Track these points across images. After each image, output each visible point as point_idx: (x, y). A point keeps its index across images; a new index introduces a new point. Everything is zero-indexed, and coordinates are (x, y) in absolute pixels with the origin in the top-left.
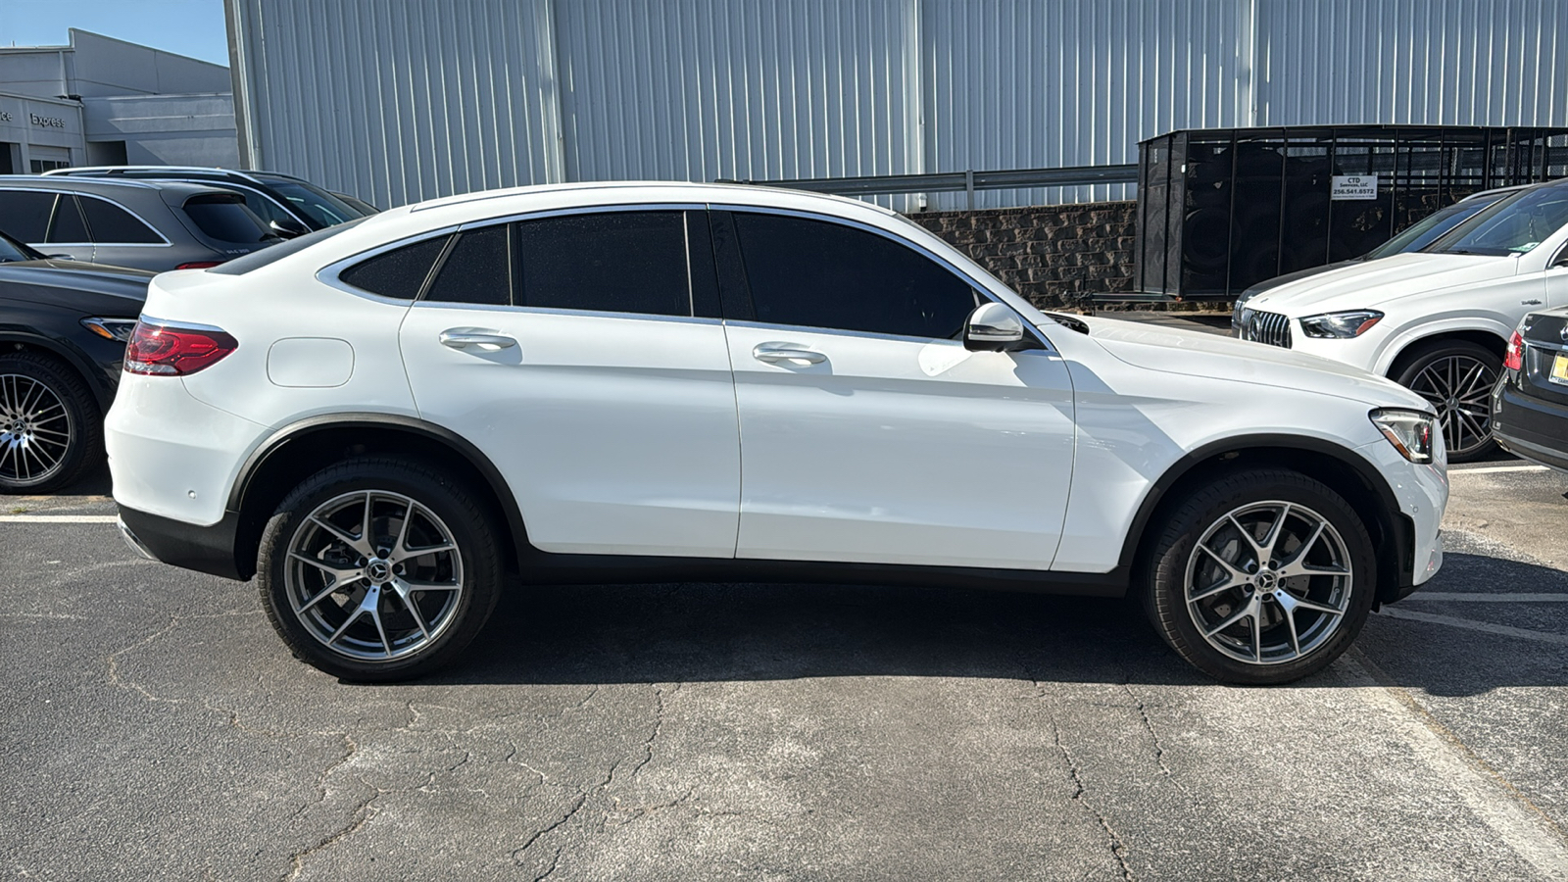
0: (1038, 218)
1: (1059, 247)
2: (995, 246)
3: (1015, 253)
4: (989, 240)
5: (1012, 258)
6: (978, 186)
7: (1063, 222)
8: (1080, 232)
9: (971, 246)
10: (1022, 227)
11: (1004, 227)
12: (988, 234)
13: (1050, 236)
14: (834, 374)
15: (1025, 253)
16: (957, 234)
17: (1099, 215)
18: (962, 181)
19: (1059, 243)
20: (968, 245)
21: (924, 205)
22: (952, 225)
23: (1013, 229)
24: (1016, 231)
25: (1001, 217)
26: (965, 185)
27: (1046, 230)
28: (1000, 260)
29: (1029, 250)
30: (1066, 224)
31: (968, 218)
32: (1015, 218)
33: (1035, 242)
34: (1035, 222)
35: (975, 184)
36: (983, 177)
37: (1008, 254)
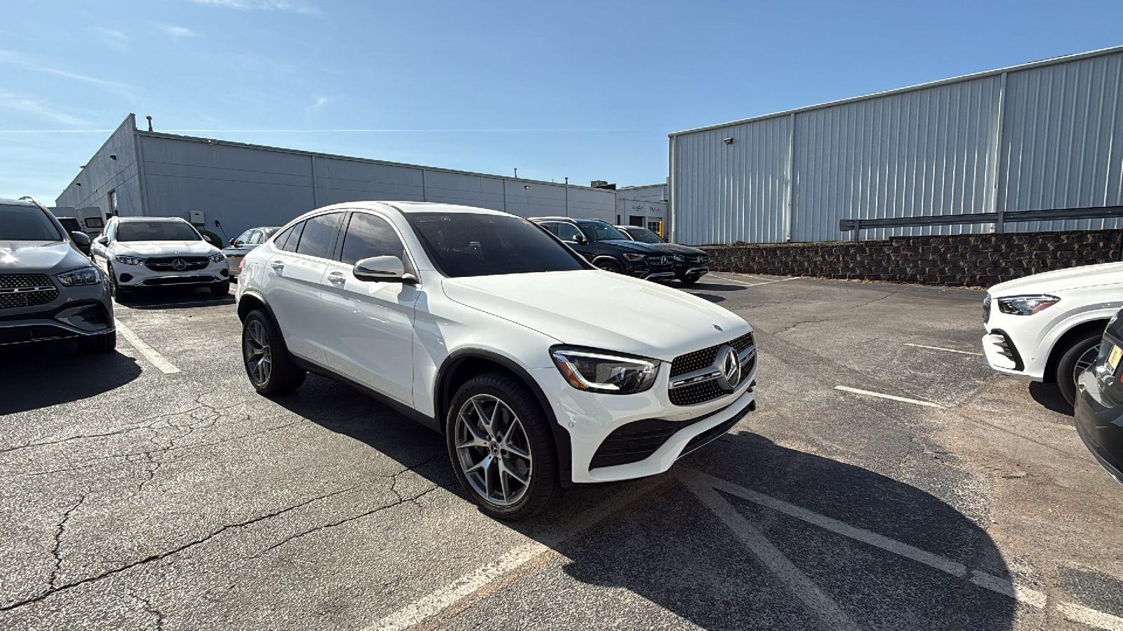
0: (1043, 238)
1: (1058, 255)
2: (1008, 254)
3: (1022, 258)
4: (1004, 251)
5: (1020, 261)
6: (1005, 220)
7: (1064, 241)
8: (1076, 246)
9: (989, 254)
10: (1029, 243)
11: (1016, 242)
12: (1003, 247)
13: (1052, 248)
15: (1031, 258)
16: (981, 246)
17: (1094, 237)
18: (995, 218)
19: (1059, 253)
20: (988, 253)
22: (977, 242)
23: (1023, 245)
24: (1025, 246)
25: (1014, 238)
26: (997, 220)
27: (1049, 245)
28: (1010, 262)
29: (1033, 257)
30: (1066, 241)
31: (991, 237)
32: (1025, 238)
33: (1038, 252)
34: (1040, 240)
36: (1012, 215)
37: (1017, 258)
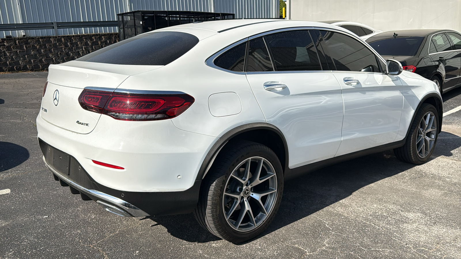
0: (85, 38)
1: (94, 48)
2: (72, 48)
3: (79, 50)
4: (69, 46)
5: (78, 52)
6: (59, 27)
7: (94, 40)
8: (100, 43)
9: (63, 48)
10: (80, 41)
11: (74, 41)
12: (69, 44)
13: (90, 44)
14: (363, 87)
15: (83, 50)
16: (58, 44)
17: (105, 37)
18: (52, 25)
19: (94, 47)
20: (62, 48)
21: (24, 34)
22: (55, 41)
23: (77, 42)
24: (79, 43)
25: (72, 38)
26: (53, 27)
27: (88, 42)
28: (74, 53)
29: (84, 49)
30: (95, 40)
31: (61, 38)
32: (77, 38)
33: (85, 47)
34: (84, 39)
35: (57, 27)
36: (60, 24)
37: (77, 51)
